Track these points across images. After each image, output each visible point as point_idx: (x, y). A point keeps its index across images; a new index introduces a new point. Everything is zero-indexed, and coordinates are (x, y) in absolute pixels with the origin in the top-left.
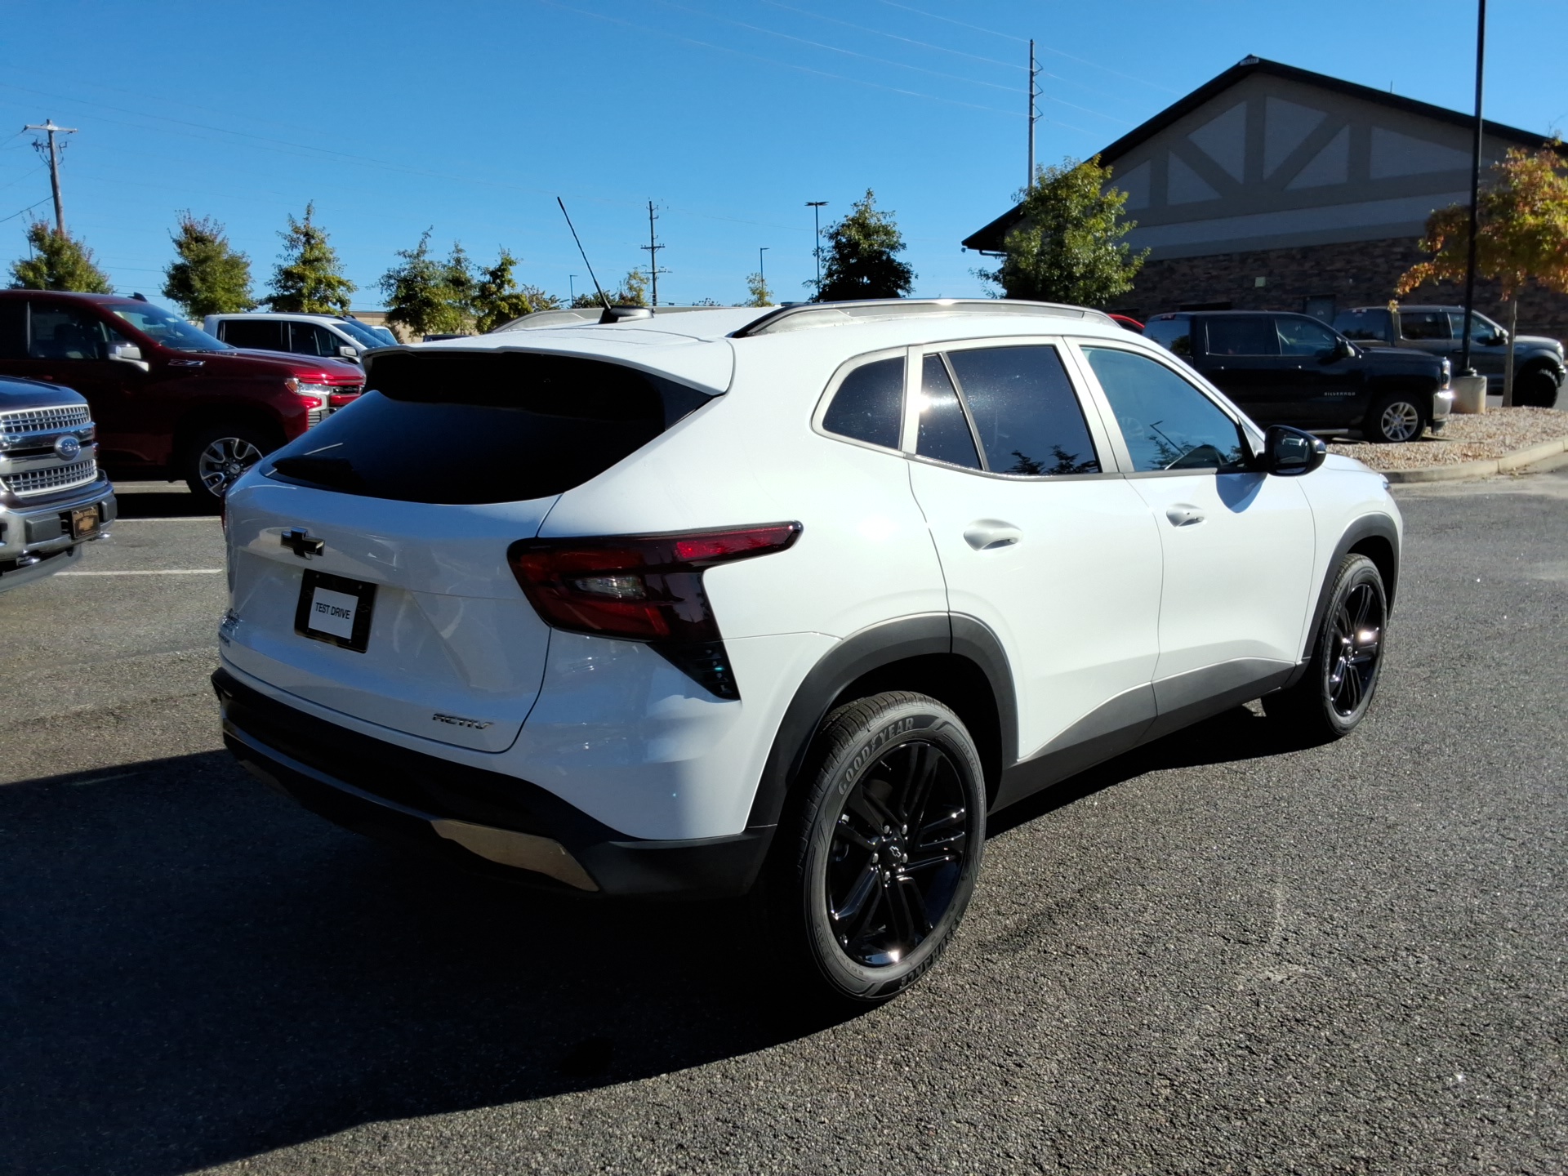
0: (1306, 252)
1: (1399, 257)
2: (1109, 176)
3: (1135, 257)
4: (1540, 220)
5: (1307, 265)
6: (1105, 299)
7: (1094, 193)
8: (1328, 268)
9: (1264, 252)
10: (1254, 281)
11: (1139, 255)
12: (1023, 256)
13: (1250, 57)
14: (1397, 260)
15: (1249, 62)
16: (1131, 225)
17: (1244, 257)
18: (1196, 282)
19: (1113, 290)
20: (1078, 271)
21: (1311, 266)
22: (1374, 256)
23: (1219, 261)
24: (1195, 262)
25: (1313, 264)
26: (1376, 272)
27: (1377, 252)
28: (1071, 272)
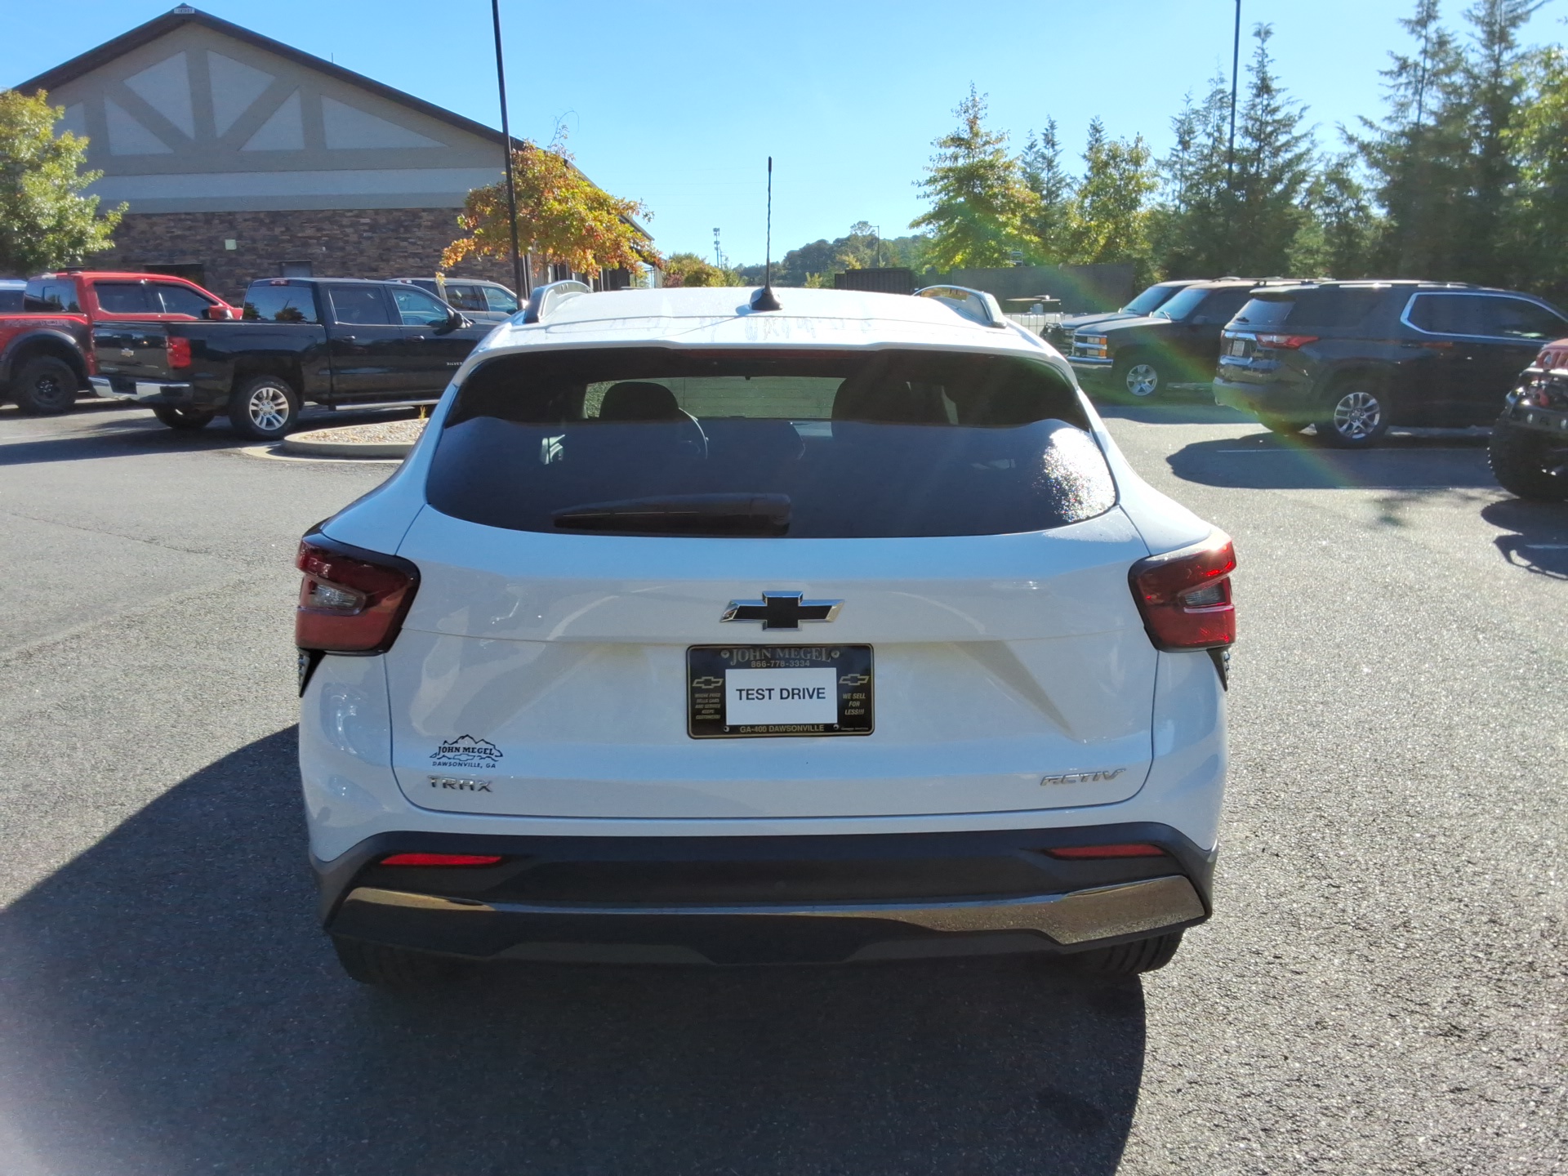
0: (276, 217)
1: (366, 228)
2: (62, 117)
3: (110, 211)
4: (564, 207)
5: (277, 231)
6: (80, 256)
7: (45, 135)
8: (300, 235)
9: (230, 214)
10: (224, 244)
11: (115, 209)
13: (183, 6)
14: (365, 231)
15: (184, 12)
16: (96, 174)
17: (209, 218)
18: (158, 242)
19: (90, 246)
20: (44, 223)
21: (282, 232)
22: (342, 226)
23: (180, 220)
24: (154, 219)
25: (283, 229)
26: (347, 242)
27: (345, 222)
28: (36, 224)
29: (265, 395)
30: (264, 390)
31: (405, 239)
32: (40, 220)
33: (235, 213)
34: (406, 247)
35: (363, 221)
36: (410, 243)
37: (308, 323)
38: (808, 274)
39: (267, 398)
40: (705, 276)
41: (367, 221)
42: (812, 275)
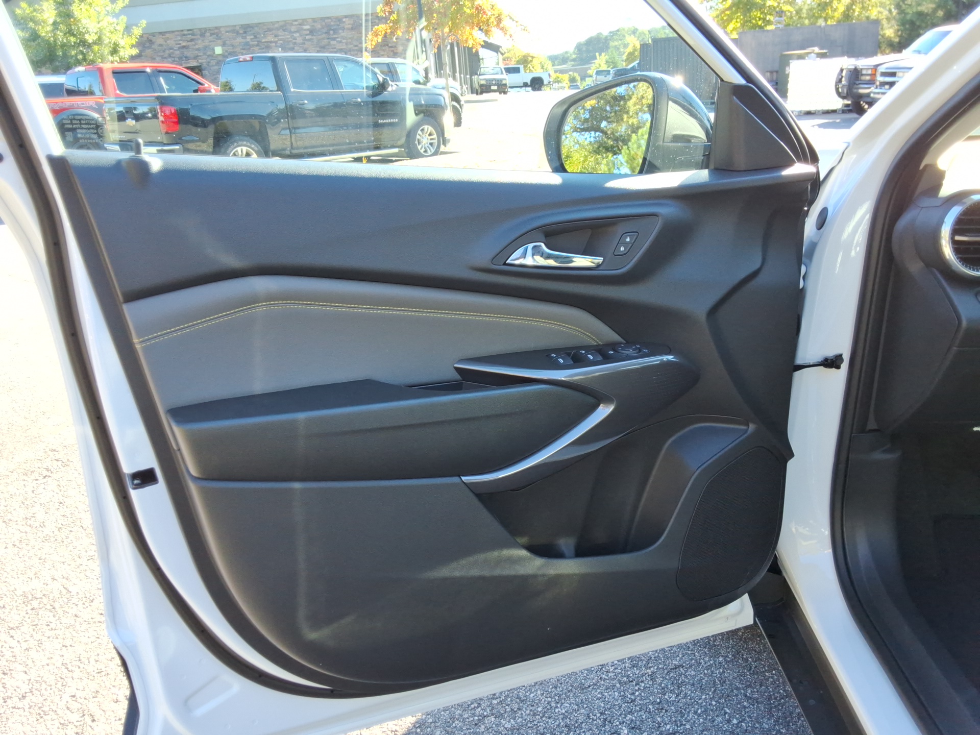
0: (247, 29)
1: (308, 32)
3: (134, 27)
5: (249, 38)
8: (264, 40)
9: (216, 28)
10: (214, 50)
11: (137, 26)
12: (41, 25)
14: (307, 35)
17: (203, 32)
20: (90, 38)
21: (251, 39)
22: (291, 32)
23: (184, 35)
24: (167, 35)
25: (252, 37)
26: (295, 43)
27: (293, 29)
28: (85, 39)
29: (240, 153)
30: (239, 149)
31: (334, 39)
32: (87, 36)
33: (221, 27)
34: (334, 45)
35: (305, 27)
36: (337, 41)
37: (270, 91)
38: (597, 54)
39: (242, 155)
40: (530, 59)
41: (308, 27)
42: (600, 55)
